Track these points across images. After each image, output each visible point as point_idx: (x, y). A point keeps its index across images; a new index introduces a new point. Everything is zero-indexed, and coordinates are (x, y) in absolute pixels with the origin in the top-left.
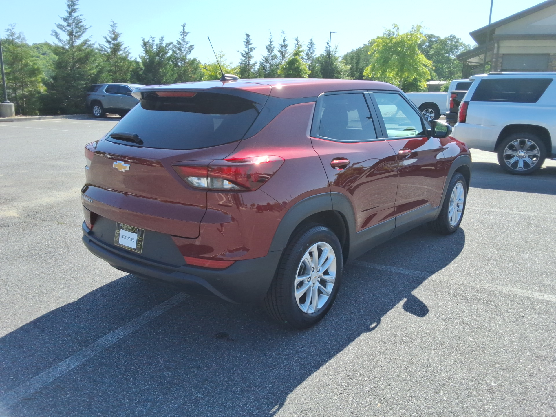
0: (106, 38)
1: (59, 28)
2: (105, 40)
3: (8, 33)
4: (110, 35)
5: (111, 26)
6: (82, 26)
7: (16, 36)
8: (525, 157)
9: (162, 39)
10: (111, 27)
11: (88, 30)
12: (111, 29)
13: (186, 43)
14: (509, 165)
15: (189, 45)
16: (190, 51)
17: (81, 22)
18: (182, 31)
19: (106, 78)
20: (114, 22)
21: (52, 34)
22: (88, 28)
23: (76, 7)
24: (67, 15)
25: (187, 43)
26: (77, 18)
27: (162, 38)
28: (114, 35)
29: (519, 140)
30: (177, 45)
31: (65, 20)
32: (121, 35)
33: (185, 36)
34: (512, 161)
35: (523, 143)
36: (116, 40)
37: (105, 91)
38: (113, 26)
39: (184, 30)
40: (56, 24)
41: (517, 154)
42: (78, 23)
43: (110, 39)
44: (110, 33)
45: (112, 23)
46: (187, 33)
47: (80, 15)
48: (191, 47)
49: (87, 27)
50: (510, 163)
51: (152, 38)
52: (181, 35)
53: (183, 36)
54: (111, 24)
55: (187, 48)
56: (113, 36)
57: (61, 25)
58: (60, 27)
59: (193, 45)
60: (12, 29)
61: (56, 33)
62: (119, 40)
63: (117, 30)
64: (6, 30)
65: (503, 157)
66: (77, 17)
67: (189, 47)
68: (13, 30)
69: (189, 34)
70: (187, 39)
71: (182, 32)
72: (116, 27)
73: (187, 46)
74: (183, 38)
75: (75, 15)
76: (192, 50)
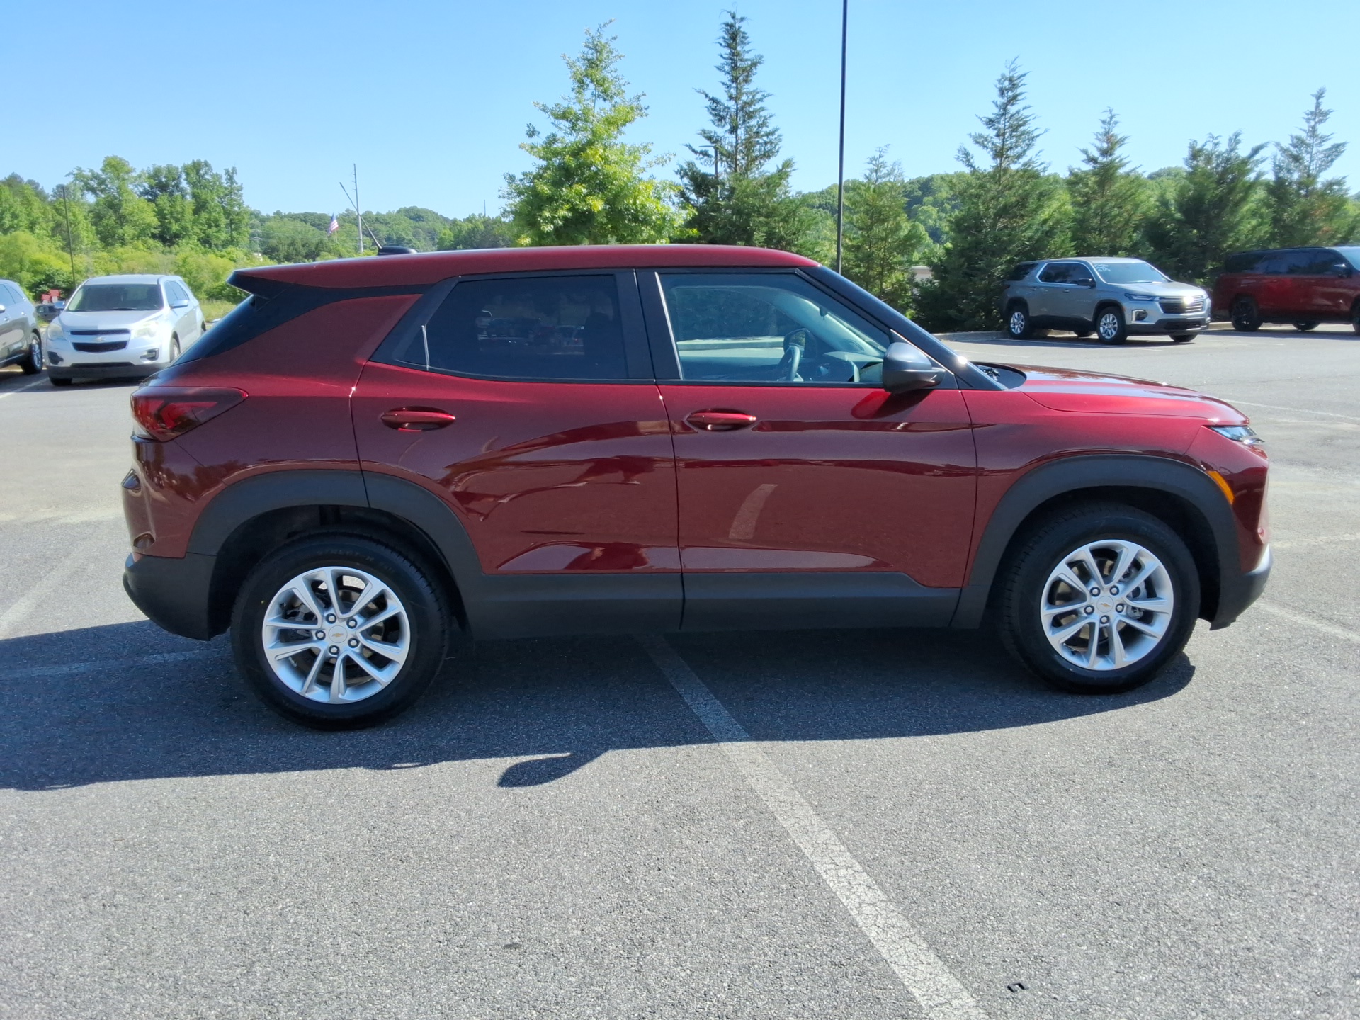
0: (1085, 152)
1: (977, 142)
2: (1084, 157)
3: (871, 166)
4: (1098, 144)
5: (1104, 122)
6: (1023, 133)
7: (884, 171)
9: (1235, 140)
10: (1102, 124)
11: (1037, 139)
12: (1102, 131)
13: (1319, 141)
15: (1327, 145)
16: (1332, 160)
17: (1025, 123)
18: (1313, 109)
19: (1061, 248)
20: (1113, 113)
21: (958, 158)
22: (1038, 136)
23: (1019, 90)
24: (996, 110)
25: (1324, 139)
26: (1016, 116)
27: (1237, 135)
28: (1108, 143)
30: (1292, 149)
31: (990, 122)
32: (1126, 141)
33: (1320, 121)
36: (1111, 155)
37: (1039, 277)
38: (1110, 121)
39: (1318, 105)
40: (970, 135)
42: (1017, 126)
43: (1096, 154)
44: (1099, 139)
45: (1106, 116)
46: (1326, 114)
47: (1024, 109)
48: (1337, 150)
49: (1035, 134)
51: (1213, 138)
52: (1308, 120)
53: (1312, 123)
54: (1103, 118)
55: (1321, 152)
56: (1105, 145)
57: (981, 136)
58: (980, 141)
59: (1343, 144)
60: (880, 157)
61: (967, 154)
62: (1119, 152)
63: (1118, 131)
64: (868, 160)
66: (1018, 112)
67: (1329, 149)
68: (881, 160)
69: (1331, 115)
70: (1322, 129)
71: (1312, 113)
72: (1116, 123)
73: (1321, 149)
74: (1314, 127)
75: (1012, 109)
76: (1337, 156)
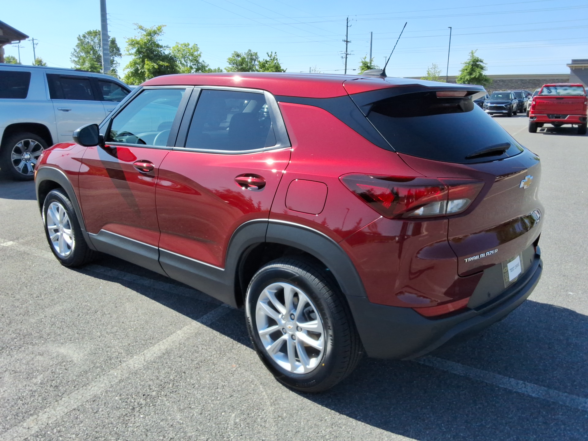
8: (31, 159)
14: (20, 171)
29: (23, 141)
34: (21, 165)
35: (27, 144)
41: (23, 157)
50: (19, 169)
65: (12, 163)
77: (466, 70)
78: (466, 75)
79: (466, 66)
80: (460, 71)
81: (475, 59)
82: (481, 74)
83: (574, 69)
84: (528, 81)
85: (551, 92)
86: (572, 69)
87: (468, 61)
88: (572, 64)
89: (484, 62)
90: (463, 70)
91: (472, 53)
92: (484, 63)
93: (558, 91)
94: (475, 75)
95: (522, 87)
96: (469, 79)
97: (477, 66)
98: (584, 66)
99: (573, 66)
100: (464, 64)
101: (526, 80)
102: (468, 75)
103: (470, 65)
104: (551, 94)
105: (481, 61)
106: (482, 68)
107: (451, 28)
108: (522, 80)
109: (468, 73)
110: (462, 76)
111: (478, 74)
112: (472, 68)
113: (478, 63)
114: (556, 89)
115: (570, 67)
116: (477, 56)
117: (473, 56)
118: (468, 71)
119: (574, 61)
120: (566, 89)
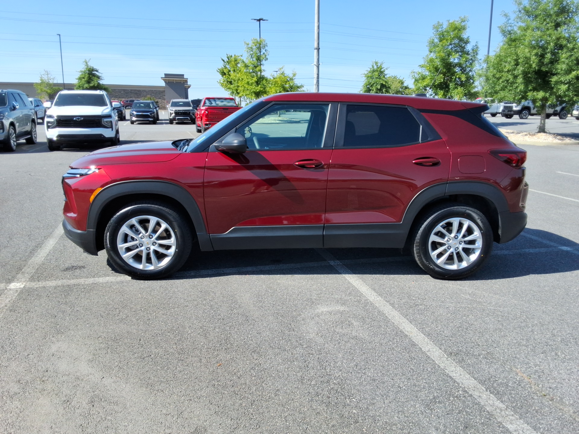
77: (84, 78)
78: (85, 84)
79: (82, 74)
80: (77, 79)
81: (90, 68)
82: (99, 83)
83: (167, 82)
84: (130, 91)
85: (212, 103)
86: (165, 82)
87: (83, 70)
88: (165, 77)
89: (99, 71)
90: (80, 79)
91: (86, 63)
92: (99, 73)
93: (217, 103)
94: (93, 84)
95: (125, 96)
96: (88, 87)
97: (94, 75)
98: (176, 80)
99: (166, 80)
100: (79, 72)
101: (128, 90)
102: (87, 83)
103: (87, 74)
104: (212, 105)
105: (97, 71)
106: (99, 77)
107: (60, 35)
108: (124, 90)
109: (86, 81)
110: (80, 84)
111: (96, 83)
112: (89, 77)
113: (93, 72)
114: (215, 101)
115: (164, 80)
116: (92, 65)
117: (87, 65)
118: (86, 79)
119: (166, 75)
120: (222, 102)
